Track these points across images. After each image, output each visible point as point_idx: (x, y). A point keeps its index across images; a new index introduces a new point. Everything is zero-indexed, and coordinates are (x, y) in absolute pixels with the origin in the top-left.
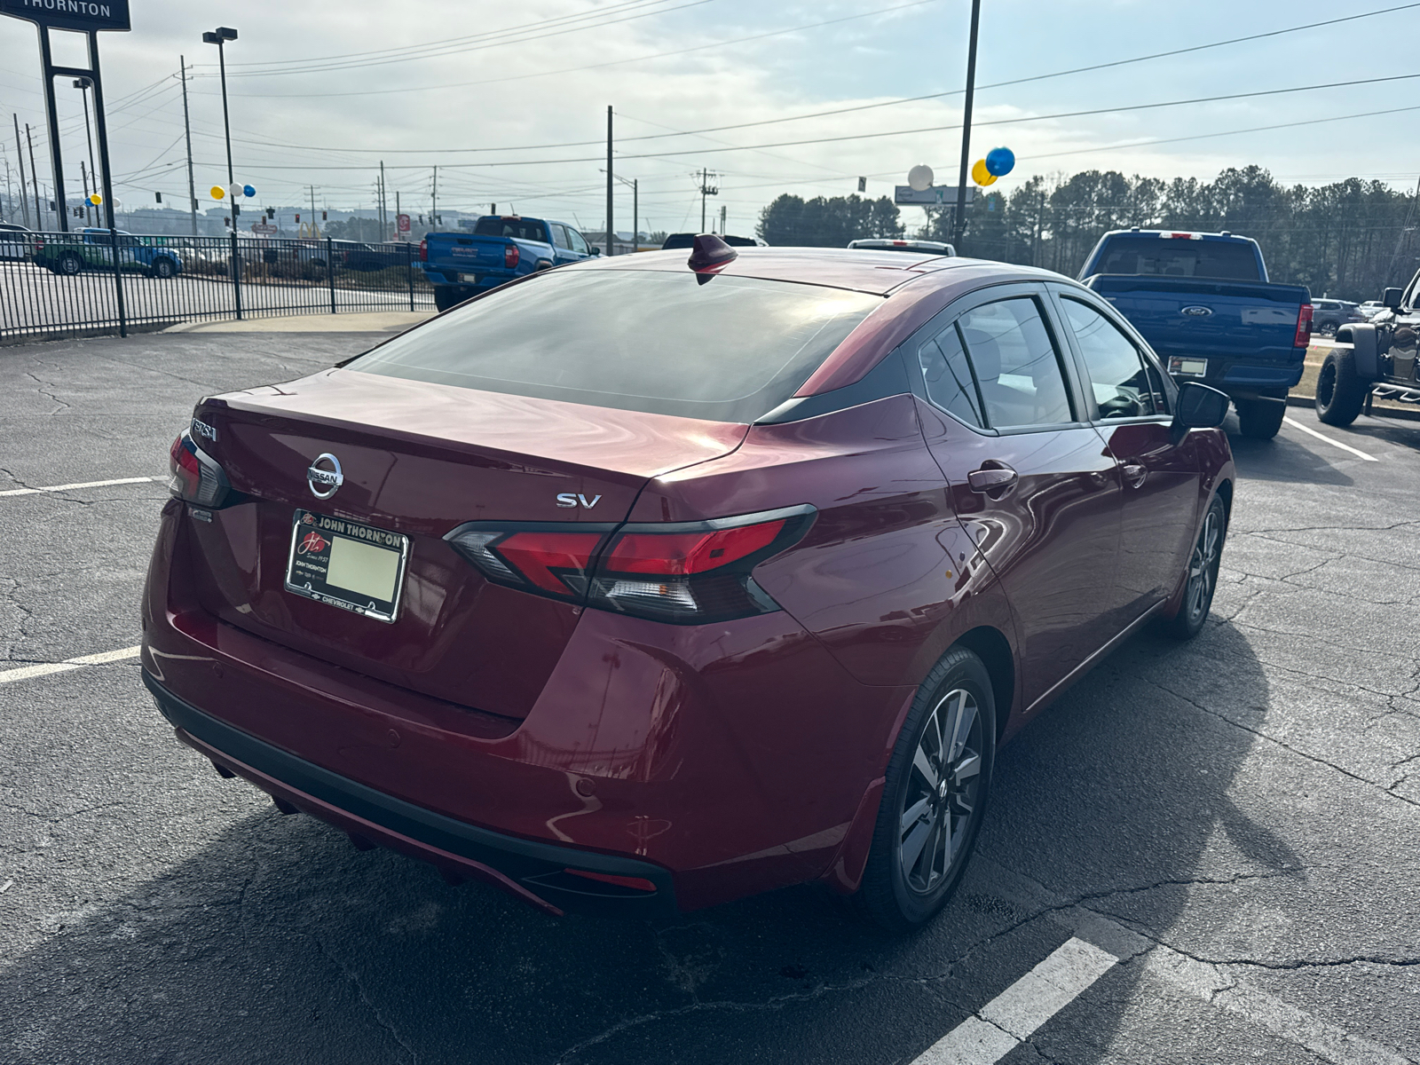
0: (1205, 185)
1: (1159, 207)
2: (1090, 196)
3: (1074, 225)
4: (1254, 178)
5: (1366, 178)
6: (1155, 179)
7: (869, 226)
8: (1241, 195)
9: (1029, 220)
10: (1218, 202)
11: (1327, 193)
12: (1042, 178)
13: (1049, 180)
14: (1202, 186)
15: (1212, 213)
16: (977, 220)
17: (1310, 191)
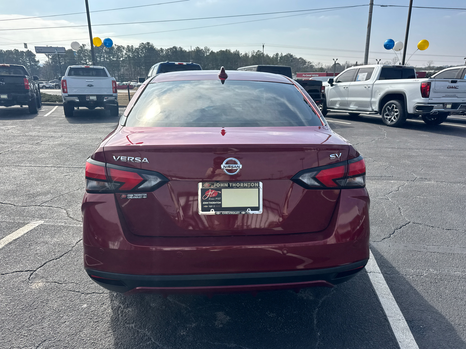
0: (136, 48)
1: (124, 54)
2: (102, 51)
3: (99, 60)
4: (149, 46)
5: (178, 46)
6: (121, 46)
7: (25, 60)
8: (146, 50)
9: (84, 58)
10: (141, 53)
11: (169, 50)
12: (85, 45)
13: (88, 46)
14: (135, 48)
15: (140, 56)
16: (66, 59)
17: (165, 50)
